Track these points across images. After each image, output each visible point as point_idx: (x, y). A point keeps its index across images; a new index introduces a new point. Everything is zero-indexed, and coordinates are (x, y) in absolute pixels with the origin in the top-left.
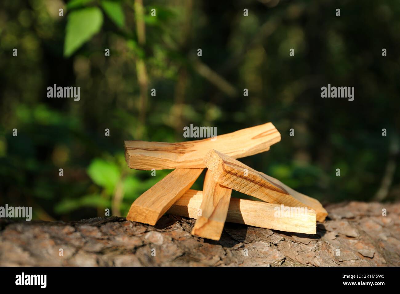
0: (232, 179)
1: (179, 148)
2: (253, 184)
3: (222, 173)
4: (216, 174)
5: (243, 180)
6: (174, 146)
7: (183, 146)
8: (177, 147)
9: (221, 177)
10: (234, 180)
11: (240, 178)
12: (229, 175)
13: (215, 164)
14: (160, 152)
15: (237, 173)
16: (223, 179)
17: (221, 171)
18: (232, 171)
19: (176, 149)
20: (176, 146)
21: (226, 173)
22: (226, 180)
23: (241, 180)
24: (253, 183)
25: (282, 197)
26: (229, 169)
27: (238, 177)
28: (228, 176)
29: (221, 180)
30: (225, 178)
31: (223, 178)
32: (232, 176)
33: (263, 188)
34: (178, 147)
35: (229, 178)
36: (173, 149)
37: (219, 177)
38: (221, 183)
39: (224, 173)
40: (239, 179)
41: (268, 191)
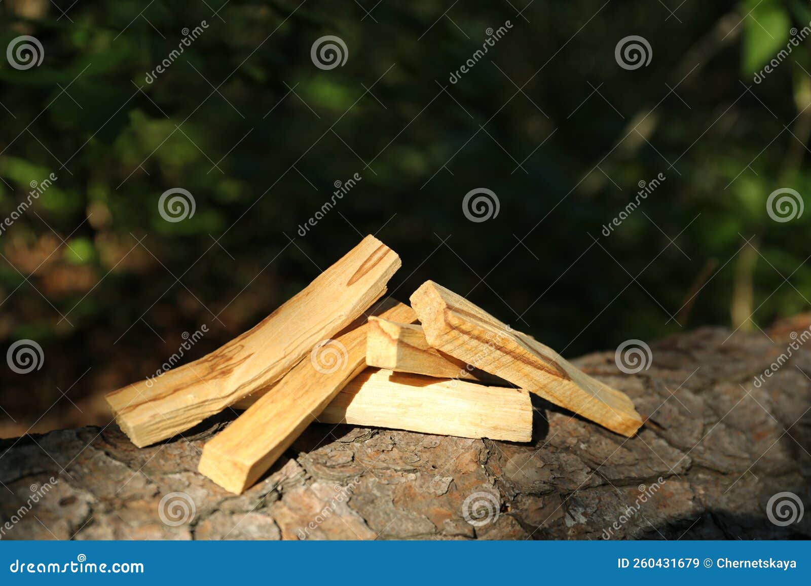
0: (460, 342)
1: (218, 365)
2: (502, 354)
3: (442, 328)
4: (431, 328)
5: (482, 344)
6: (207, 364)
7: (223, 356)
8: (212, 366)
9: (439, 336)
10: (464, 343)
11: (476, 341)
12: (455, 333)
13: (431, 309)
14: (184, 391)
15: (472, 330)
16: (444, 340)
17: (441, 324)
18: (461, 326)
19: (212, 369)
20: (211, 364)
21: (449, 328)
22: (447, 342)
23: (477, 344)
24: (501, 351)
25: (555, 383)
26: (456, 322)
27: (472, 338)
28: (454, 335)
29: (440, 342)
30: (446, 337)
31: (443, 337)
32: (461, 334)
33: (520, 364)
34: (215, 364)
35: (456, 338)
36: (207, 372)
37: (435, 334)
38: (439, 346)
39: (446, 329)
40: (474, 343)
41: (528, 369)
